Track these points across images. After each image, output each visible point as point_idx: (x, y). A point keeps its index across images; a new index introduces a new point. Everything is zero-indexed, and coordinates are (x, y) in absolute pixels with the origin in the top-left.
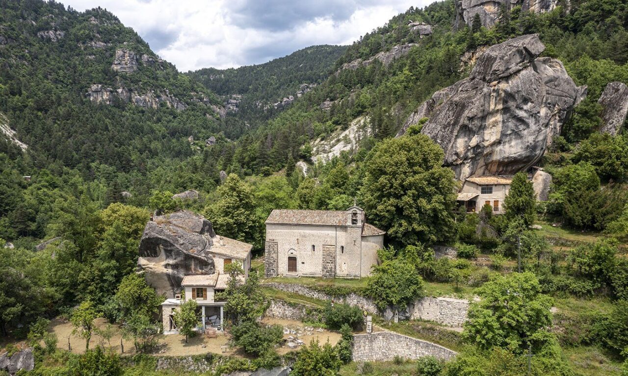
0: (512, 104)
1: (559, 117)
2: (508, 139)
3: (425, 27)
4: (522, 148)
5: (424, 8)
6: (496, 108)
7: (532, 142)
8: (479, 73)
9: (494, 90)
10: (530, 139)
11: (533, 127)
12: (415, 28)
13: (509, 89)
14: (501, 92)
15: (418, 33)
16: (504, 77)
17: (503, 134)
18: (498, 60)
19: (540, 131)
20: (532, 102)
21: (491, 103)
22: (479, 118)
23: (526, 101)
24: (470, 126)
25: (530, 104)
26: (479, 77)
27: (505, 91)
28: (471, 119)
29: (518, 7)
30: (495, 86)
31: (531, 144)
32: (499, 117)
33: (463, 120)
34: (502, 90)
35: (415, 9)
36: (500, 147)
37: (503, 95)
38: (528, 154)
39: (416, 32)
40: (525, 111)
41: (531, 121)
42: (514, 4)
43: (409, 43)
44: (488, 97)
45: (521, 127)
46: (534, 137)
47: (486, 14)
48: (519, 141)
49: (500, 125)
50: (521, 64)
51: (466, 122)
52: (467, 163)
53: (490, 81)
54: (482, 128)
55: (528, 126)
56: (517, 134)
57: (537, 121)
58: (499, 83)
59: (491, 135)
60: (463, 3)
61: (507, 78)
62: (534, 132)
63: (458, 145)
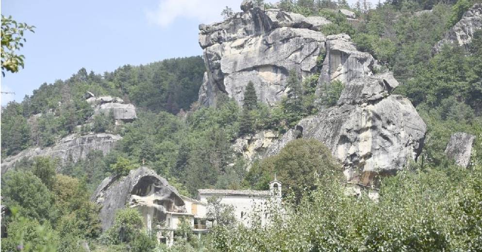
0: (378, 123)
1: (414, 147)
2: (376, 153)
3: (125, 106)
4: (388, 161)
5: (103, 74)
6: (367, 126)
7: (396, 157)
8: (348, 99)
9: (364, 110)
10: (395, 155)
11: (396, 145)
12: (103, 106)
13: (376, 111)
14: (370, 112)
15: (112, 116)
16: (372, 101)
17: (373, 149)
18: (365, 87)
19: (401, 149)
20: (394, 124)
21: (363, 120)
22: (355, 131)
23: (389, 122)
24: (348, 137)
25: (392, 125)
26: (348, 102)
27: (373, 112)
28: (349, 131)
29: (313, 76)
30: (365, 107)
31: (396, 159)
32: (369, 133)
33: (342, 132)
34: (371, 111)
35: (89, 73)
36: (371, 160)
37: (371, 115)
38: (394, 168)
39: (107, 114)
40: (389, 130)
41: (394, 139)
42: (307, 72)
43: (97, 132)
44: (360, 115)
45: (387, 144)
46: (398, 153)
47: (262, 84)
48: (386, 155)
49: (370, 140)
50: (382, 93)
51: (345, 133)
52: (347, 168)
53: (360, 103)
54: (357, 140)
55: (392, 143)
56: (384, 149)
57: (399, 140)
58: (368, 105)
59: (363, 148)
60: (222, 64)
61: (374, 102)
62: (398, 149)
63: (339, 153)
